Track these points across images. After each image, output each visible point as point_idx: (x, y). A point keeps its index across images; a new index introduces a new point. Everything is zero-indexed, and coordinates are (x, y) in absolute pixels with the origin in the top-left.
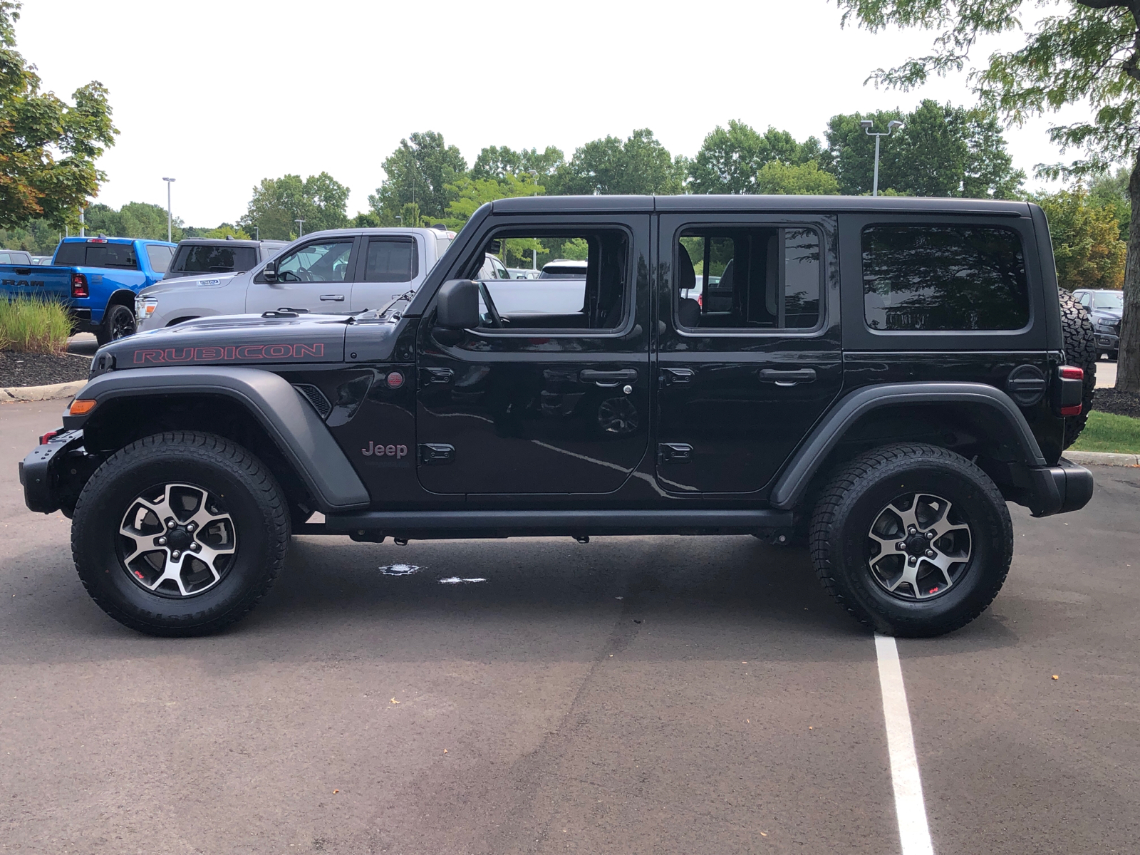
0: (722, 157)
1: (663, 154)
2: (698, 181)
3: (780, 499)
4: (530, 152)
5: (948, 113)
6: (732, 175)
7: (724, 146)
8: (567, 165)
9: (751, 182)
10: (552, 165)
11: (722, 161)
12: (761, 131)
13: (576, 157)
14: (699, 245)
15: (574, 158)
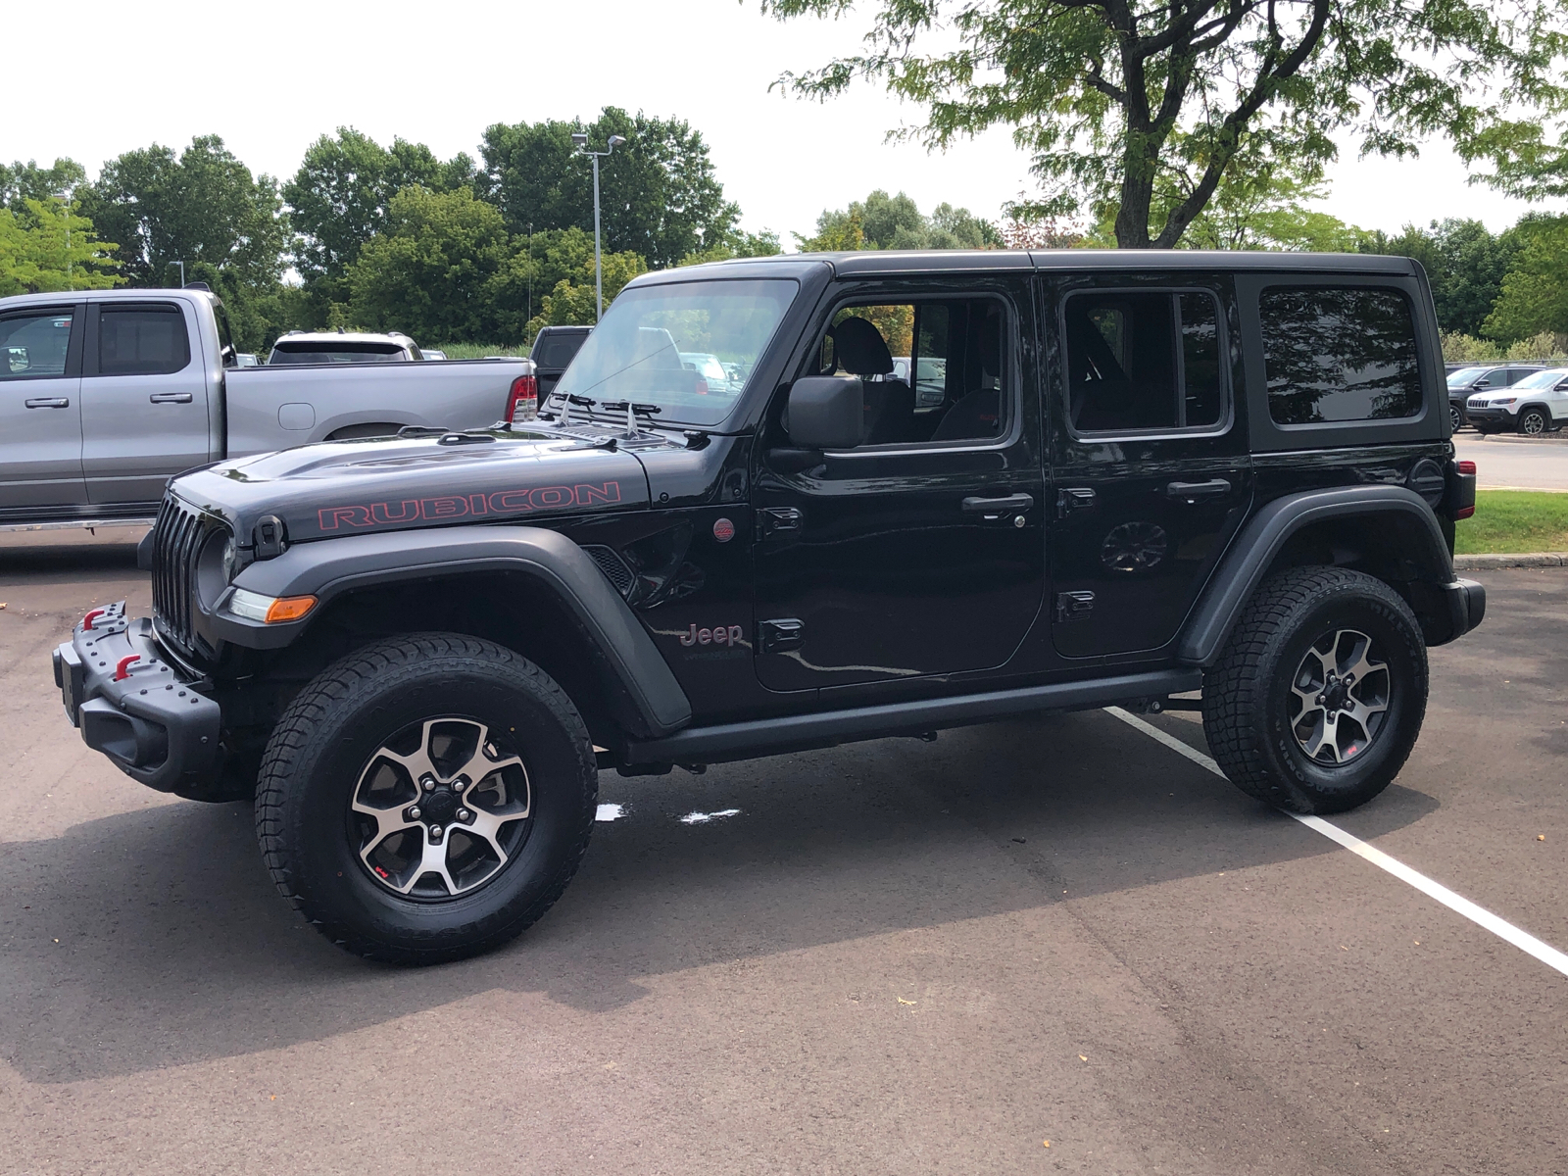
0: (333, 179)
1: (240, 172)
2: (301, 212)
3: (1200, 654)
4: (26, 165)
5: (641, 126)
6: (349, 204)
7: (335, 163)
8: (93, 186)
9: (378, 214)
10: (68, 187)
11: (334, 183)
12: (386, 144)
13: (105, 175)
14: (309, 304)
15: (103, 176)
